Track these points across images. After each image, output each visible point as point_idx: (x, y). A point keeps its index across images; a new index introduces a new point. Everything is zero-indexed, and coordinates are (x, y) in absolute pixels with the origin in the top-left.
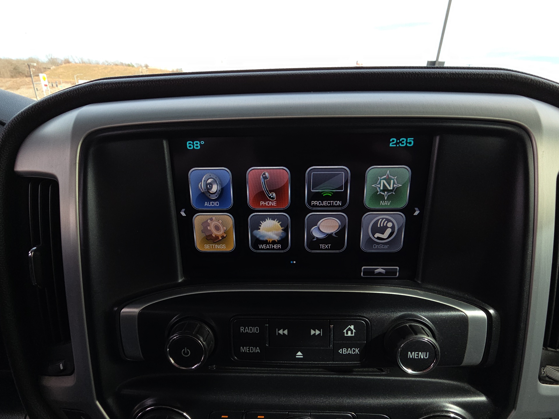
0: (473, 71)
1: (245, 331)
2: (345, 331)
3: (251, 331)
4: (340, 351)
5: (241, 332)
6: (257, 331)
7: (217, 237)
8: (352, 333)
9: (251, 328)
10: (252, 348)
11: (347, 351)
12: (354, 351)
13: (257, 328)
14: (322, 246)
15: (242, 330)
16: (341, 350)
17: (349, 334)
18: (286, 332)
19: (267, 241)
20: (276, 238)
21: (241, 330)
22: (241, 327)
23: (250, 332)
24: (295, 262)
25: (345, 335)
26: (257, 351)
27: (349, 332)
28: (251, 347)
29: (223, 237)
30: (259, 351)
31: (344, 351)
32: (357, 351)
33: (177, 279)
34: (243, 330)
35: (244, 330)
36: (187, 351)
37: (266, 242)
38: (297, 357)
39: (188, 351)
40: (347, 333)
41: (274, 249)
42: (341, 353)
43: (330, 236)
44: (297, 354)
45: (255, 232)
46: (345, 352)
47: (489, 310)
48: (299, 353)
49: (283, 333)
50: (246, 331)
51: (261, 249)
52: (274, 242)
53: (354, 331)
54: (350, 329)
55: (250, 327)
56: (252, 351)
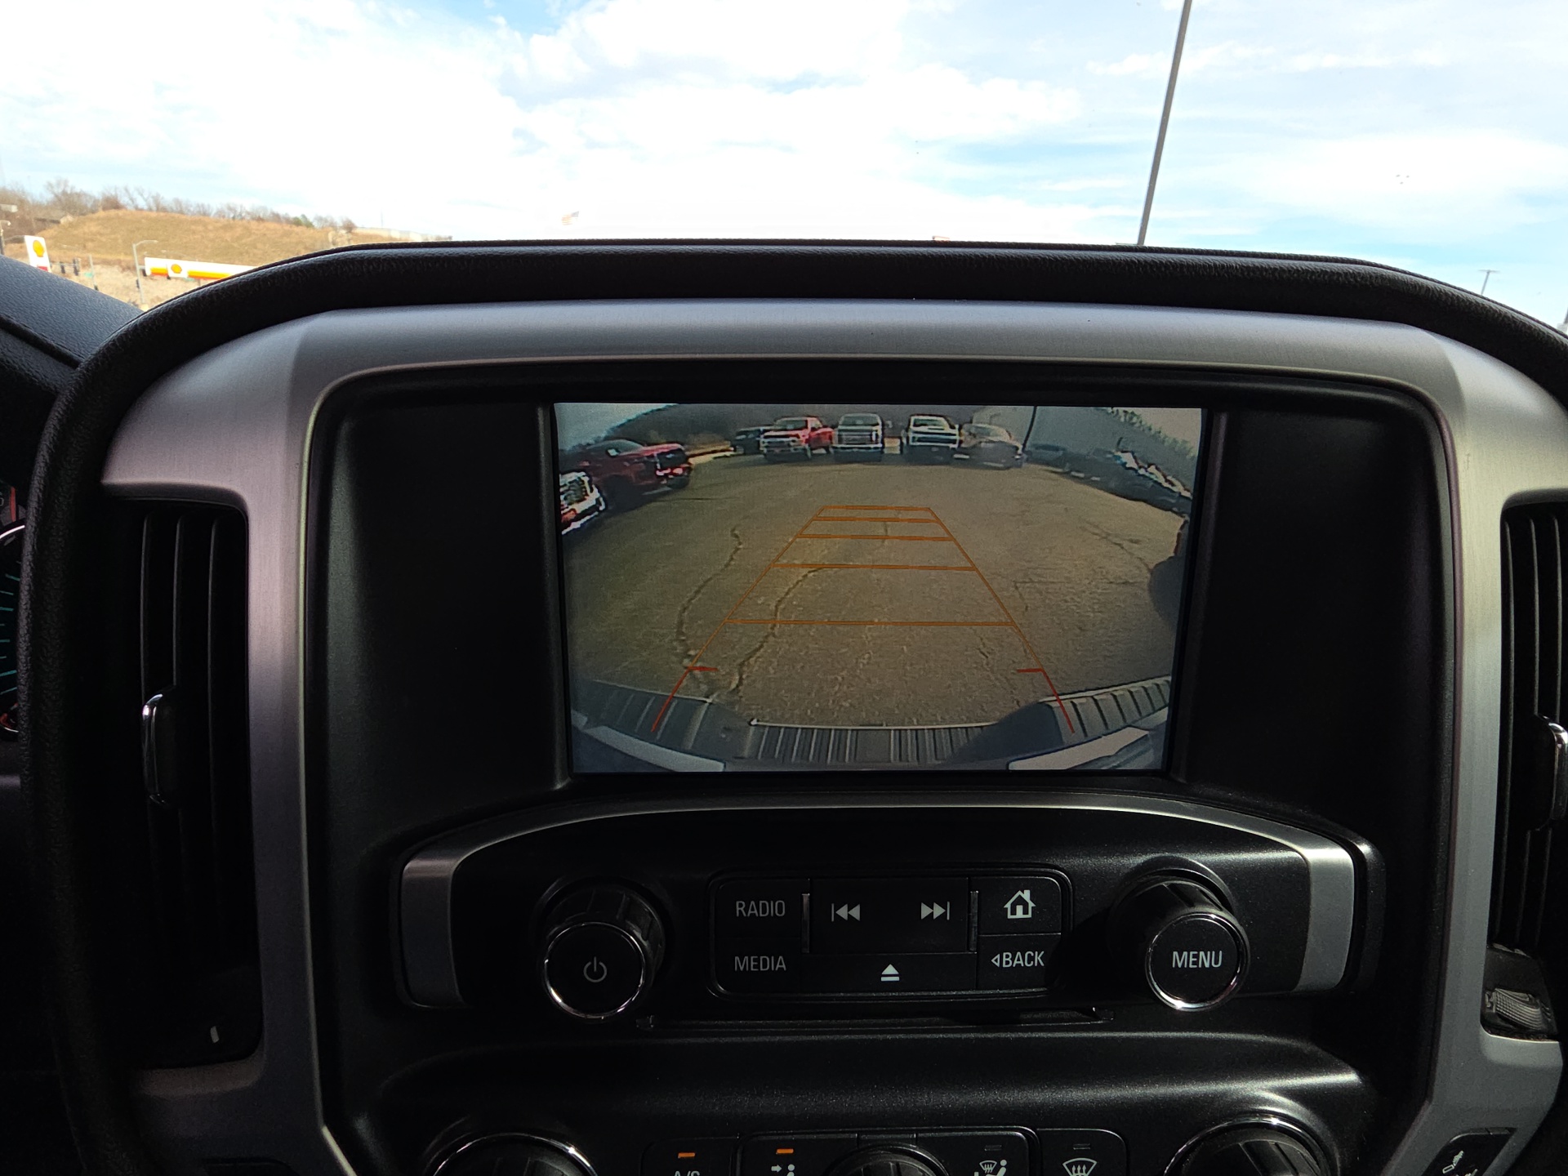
0: (1294, 264)
1: (747, 913)
2: (1008, 906)
3: (764, 912)
4: (996, 960)
5: (738, 914)
6: (780, 912)
8: (1025, 912)
9: (764, 905)
10: (765, 960)
11: (1013, 960)
12: (1031, 959)
13: (780, 905)
15: (740, 911)
16: (998, 956)
17: (1020, 914)
18: (856, 913)
21: (738, 909)
22: (738, 903)
23: (761, 915)
25: (1010, 916)
26: (778, 966)
27: (1019, 909)
28: (762, 958)
30: (784, 966)
31: (1005, 959)
32: (1038, 958)
33: (552, 783)
34: (742, 909)
35: (746, 910)
36: (598, 965)
38: (883, 979)
39: (602, 968)
40: (1014, 912)
42: (998, 964)
44: (884, 973)
46: (1007, 963)
47: (1358, 846)
48: (890, 970)
49: (849, 915)
50: (750, 912)
53: (1031, 905)
54: (1021, 901)
55: (761, 902)
56: (765, 966)
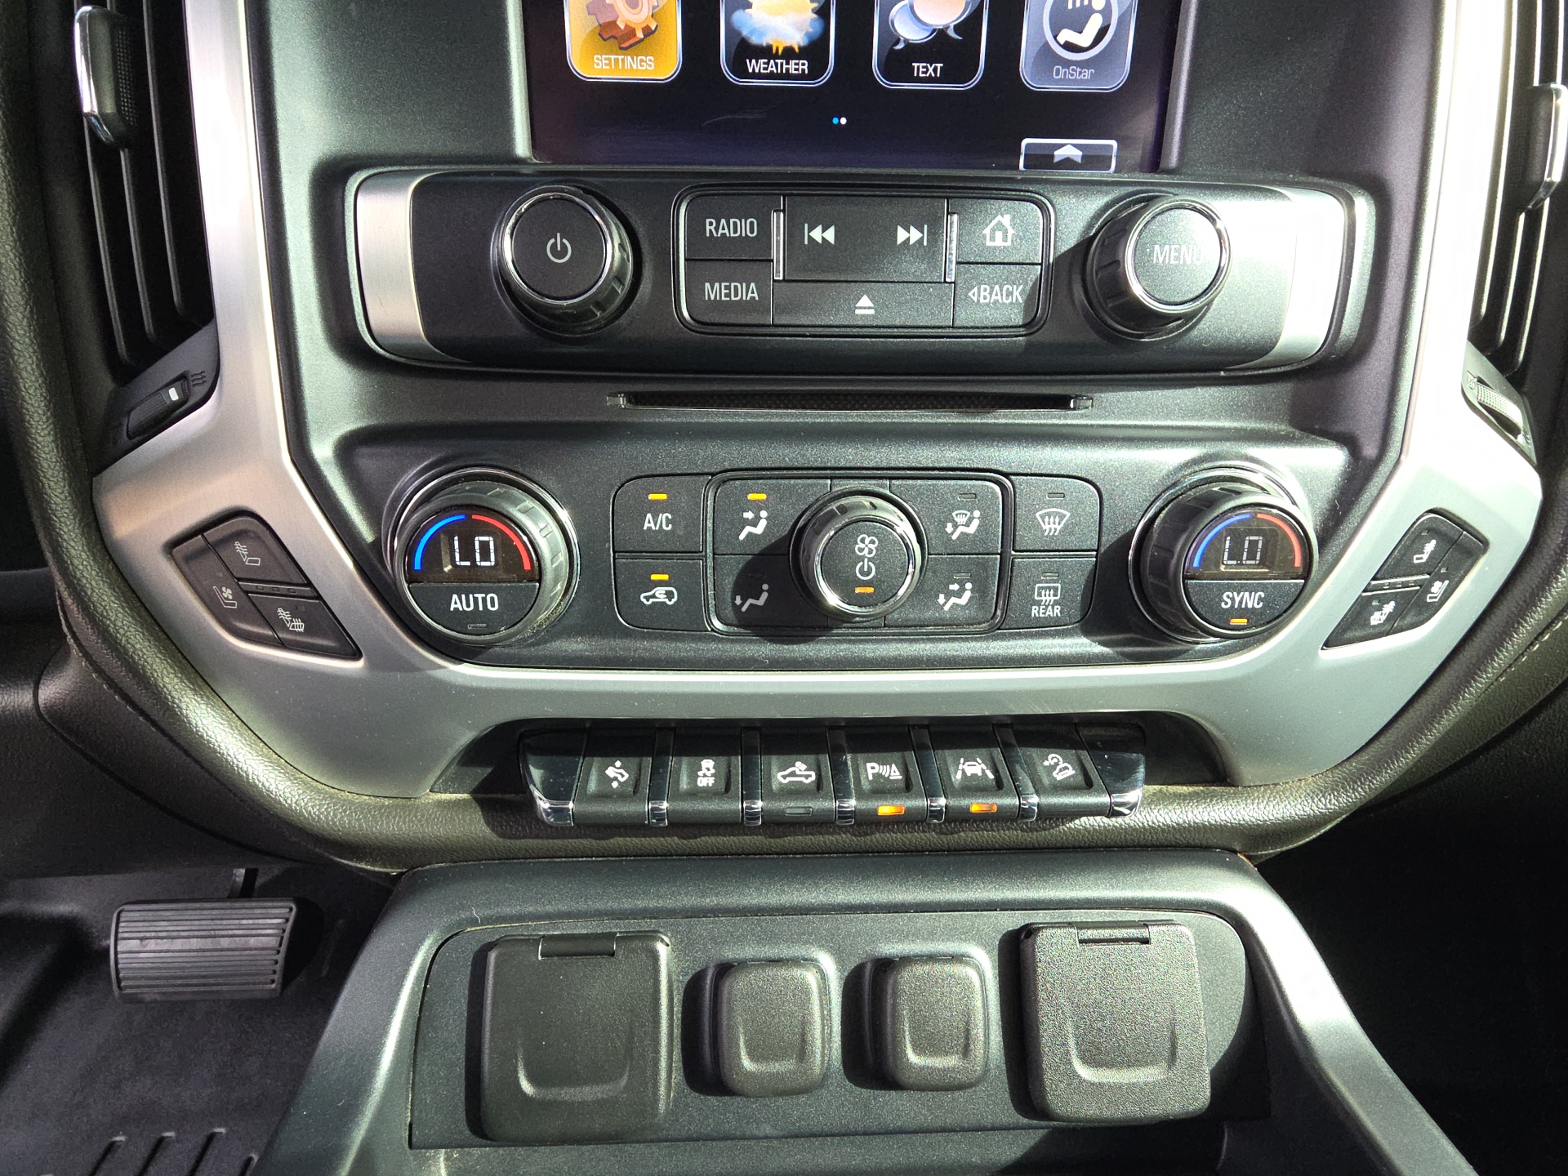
1: (717, 232)
2: (987, 231)
3: (735, 232)
4: (974, 295)
5: (708, 235)
6: (752, 232)
7: (631, 32)
8: (1005, 239)
9: (735, 223)
10: (736, 287)
11: (991, 294)
12: (1009, 294)
13: (752, 223)
14: (919, 68)
15: (710, 230)
16: (976, 290)
17: (999, 242)
18: (830, 235)
19: (770, 47)
20: (797, 40)
21: (708, 228)
22: (708, 221)
23: (732, 235)
24: (843, 121)
25: (989, 243)
26: (750, 295)
27: (999, 235)
28: (733, 284)
29: (648, 32)
30: (756, 295)
31: (982, 294)
32: (1016, 293)
34: (712, 228)
35: (717, 229)
36: (562, 243)
37: (766, 52)
38: (858, 312)
39: (566, 247)
40: (993, 239)
41: (787, 76)
42: (975, 299)
43: (941, 34)
44: (859, 304)
45: (739, 16)
46: (985, 298)
48: (865, 301)
49: (823, 238)
50: (720, 231)
51: (755, 75)
52: (789, 54)
53: (1011, 231)
54: (1000, 226)
55: (732, 221)
56: (736, 295)
